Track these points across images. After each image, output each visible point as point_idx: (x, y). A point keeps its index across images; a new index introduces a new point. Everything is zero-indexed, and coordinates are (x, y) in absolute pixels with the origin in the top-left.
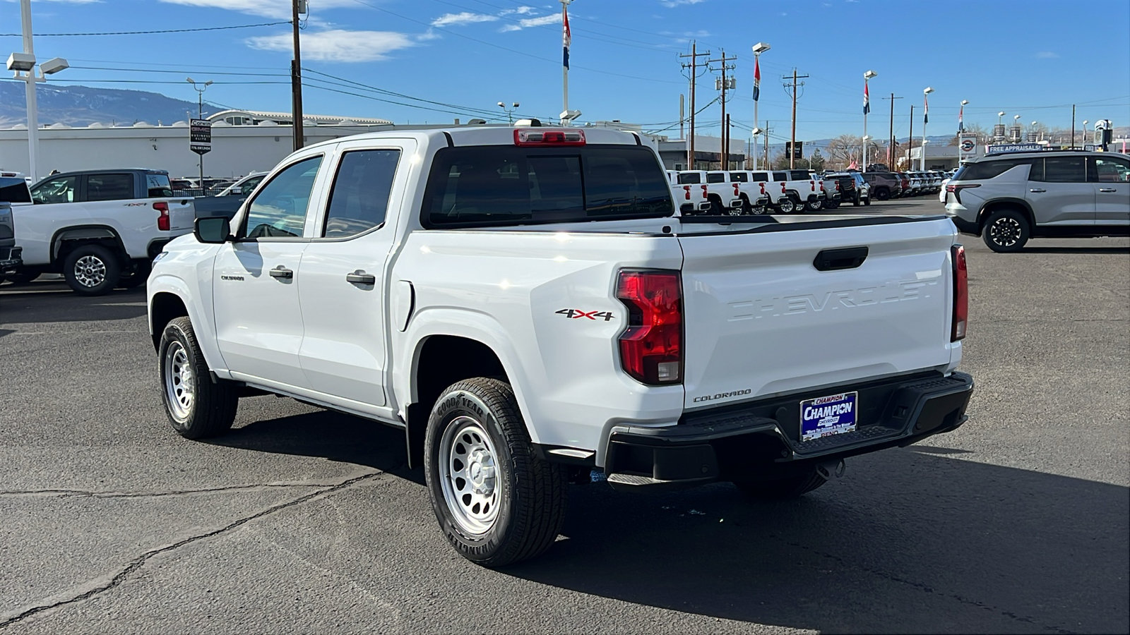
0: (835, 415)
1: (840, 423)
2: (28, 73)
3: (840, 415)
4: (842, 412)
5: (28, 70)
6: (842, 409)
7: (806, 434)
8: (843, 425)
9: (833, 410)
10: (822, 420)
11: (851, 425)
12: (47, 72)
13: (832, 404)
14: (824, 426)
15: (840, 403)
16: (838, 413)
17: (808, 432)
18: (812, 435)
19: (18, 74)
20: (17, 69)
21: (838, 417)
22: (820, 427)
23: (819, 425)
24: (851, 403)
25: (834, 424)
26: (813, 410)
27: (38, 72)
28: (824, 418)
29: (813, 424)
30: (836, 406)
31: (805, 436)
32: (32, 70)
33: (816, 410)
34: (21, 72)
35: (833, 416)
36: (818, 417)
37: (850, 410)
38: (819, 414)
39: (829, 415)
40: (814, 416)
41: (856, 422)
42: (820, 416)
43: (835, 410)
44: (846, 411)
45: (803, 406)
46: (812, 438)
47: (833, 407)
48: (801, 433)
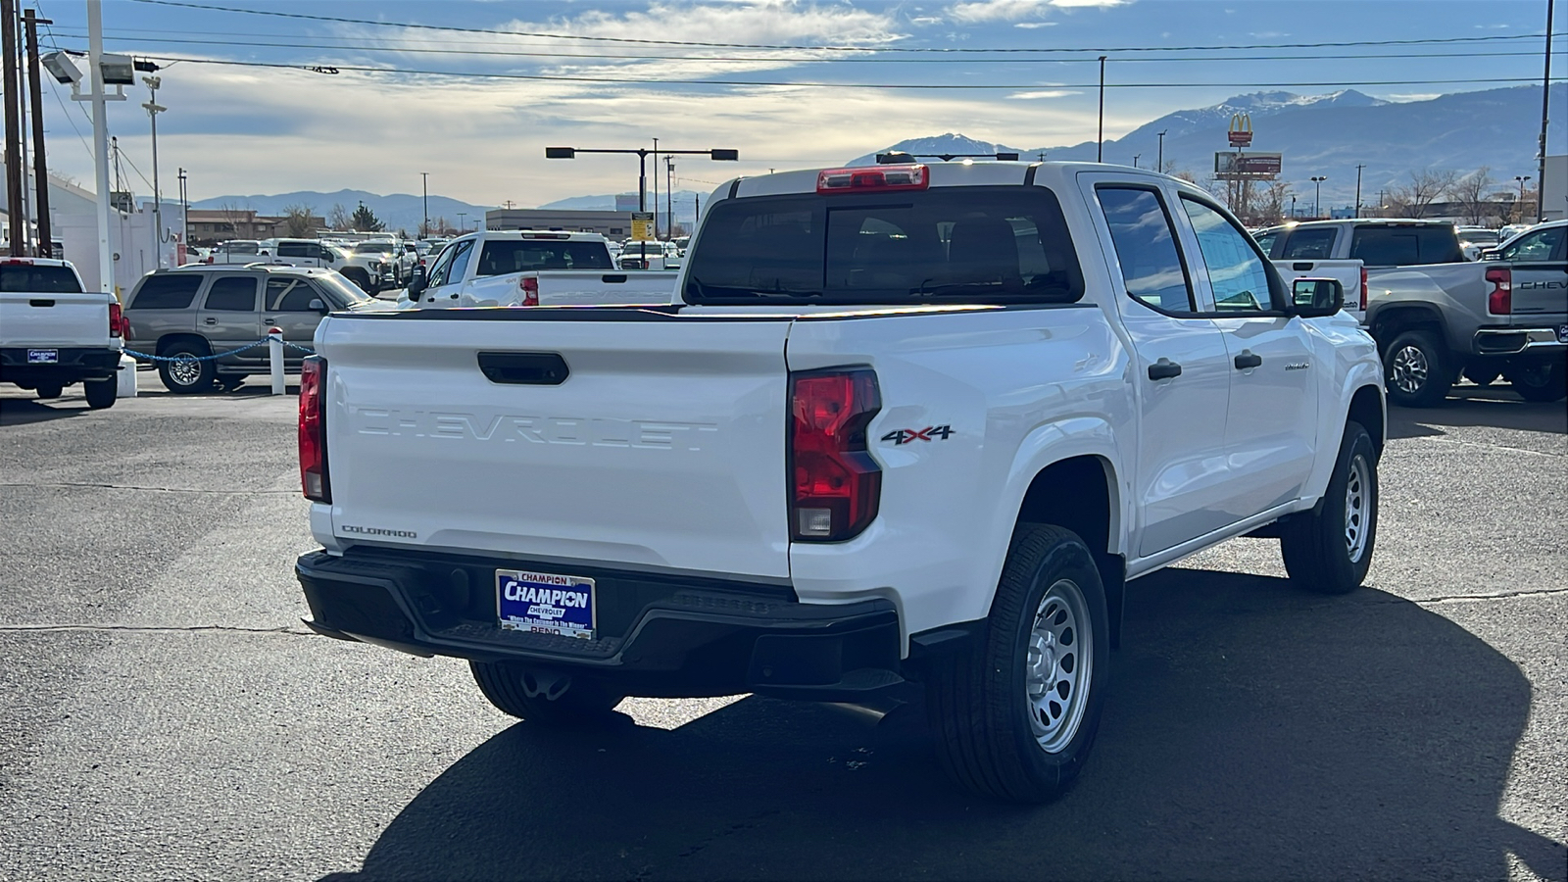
0: (557, 604)
1: (565, 618)
3: (565, 607)
4: (568, 604)
6: (570, 599)
7: (509, 619)
8: (570, 624)
9: (554, 598)
10: (536, 607)
11: (585, 628)
13: (552, 588)
14: (538, 617)
15: (568, 589)
16: (562, 604)
17: (512, 617)
18: (514, 623)
21: (563, 610)
22: (532, 617)
23: (529, 612)
24: (586, 595)
25: (554, 619)
26: (519, 588)
28: (538, 604)
29: (521, 609)
30: (559, 592)
31: (504, 622)
33: (525, 589)
35: (553, 606)
36: (527, 600)
37: (583, 606)
38: (529, 596)
39: (546, 603)
40: (521, 596)
41: (594, 626)
42: (531, 600)
43: (558, 598)
44: (577, 606)
45: (500, 577)
46: (516, 628)
47: (555, 592)
48: (499, 614)
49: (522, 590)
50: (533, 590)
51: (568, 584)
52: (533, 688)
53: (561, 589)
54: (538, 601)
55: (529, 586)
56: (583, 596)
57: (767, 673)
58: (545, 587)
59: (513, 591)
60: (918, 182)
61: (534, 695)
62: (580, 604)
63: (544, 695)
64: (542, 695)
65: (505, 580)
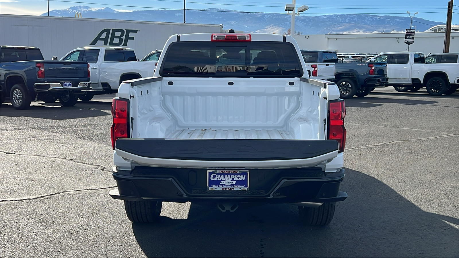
0: (233, 180)
1: (236, 184)
2: (293, 12)
3: (236, 180)
4: (237, 179)
5: (292, 11)
6: (238, 178)
7: (212, 187)
8: (238, 186)
10: (224, 182)
11: (244, 187)
12: (300, 11)
13: (230, 175)
14: (225, 185)
15: (237, 175)
16: (235, 179)
17: (213, 186)
18: (214, 188)
19: (289, 13)
20: (288, 11)
21: (235, 182)
22: (222, 185)
23: (221, 183)
24: (245, 176)
25: (231, 185)
26: (217, 176)
27: (296, 11)
28: (225, 181)
29: (217, 183)
31: (210, 188)
32: (294, 10)
33: (219, 176)
34: (290, 11)
35: (231, 181)
36: (220, 179)
37: (244, 179)
38: (221, 178)
39: (228, 180)
40: (217, 178)
41: (248, 186)
42: (221, 179)
43: (233, 178)
44: (241, 180)
45: (209, 173)
46: (215, 189)
47: (232, 176)
48: (208, 186)
49: (218, 176)
50: (222, 176)
51: (238, 173)
52: (224, 209)
53: (234, 175)
54: (225, 179)
55: (221, 175)
56: (244, 176)
57: (324, 195)
58: (228, 175)
59: (214, 177)
60: (249, 39)
61: (225, 211)
62: (242, 179)
63: (229, 210)
64: (228, 211)
65: (210, 174)
